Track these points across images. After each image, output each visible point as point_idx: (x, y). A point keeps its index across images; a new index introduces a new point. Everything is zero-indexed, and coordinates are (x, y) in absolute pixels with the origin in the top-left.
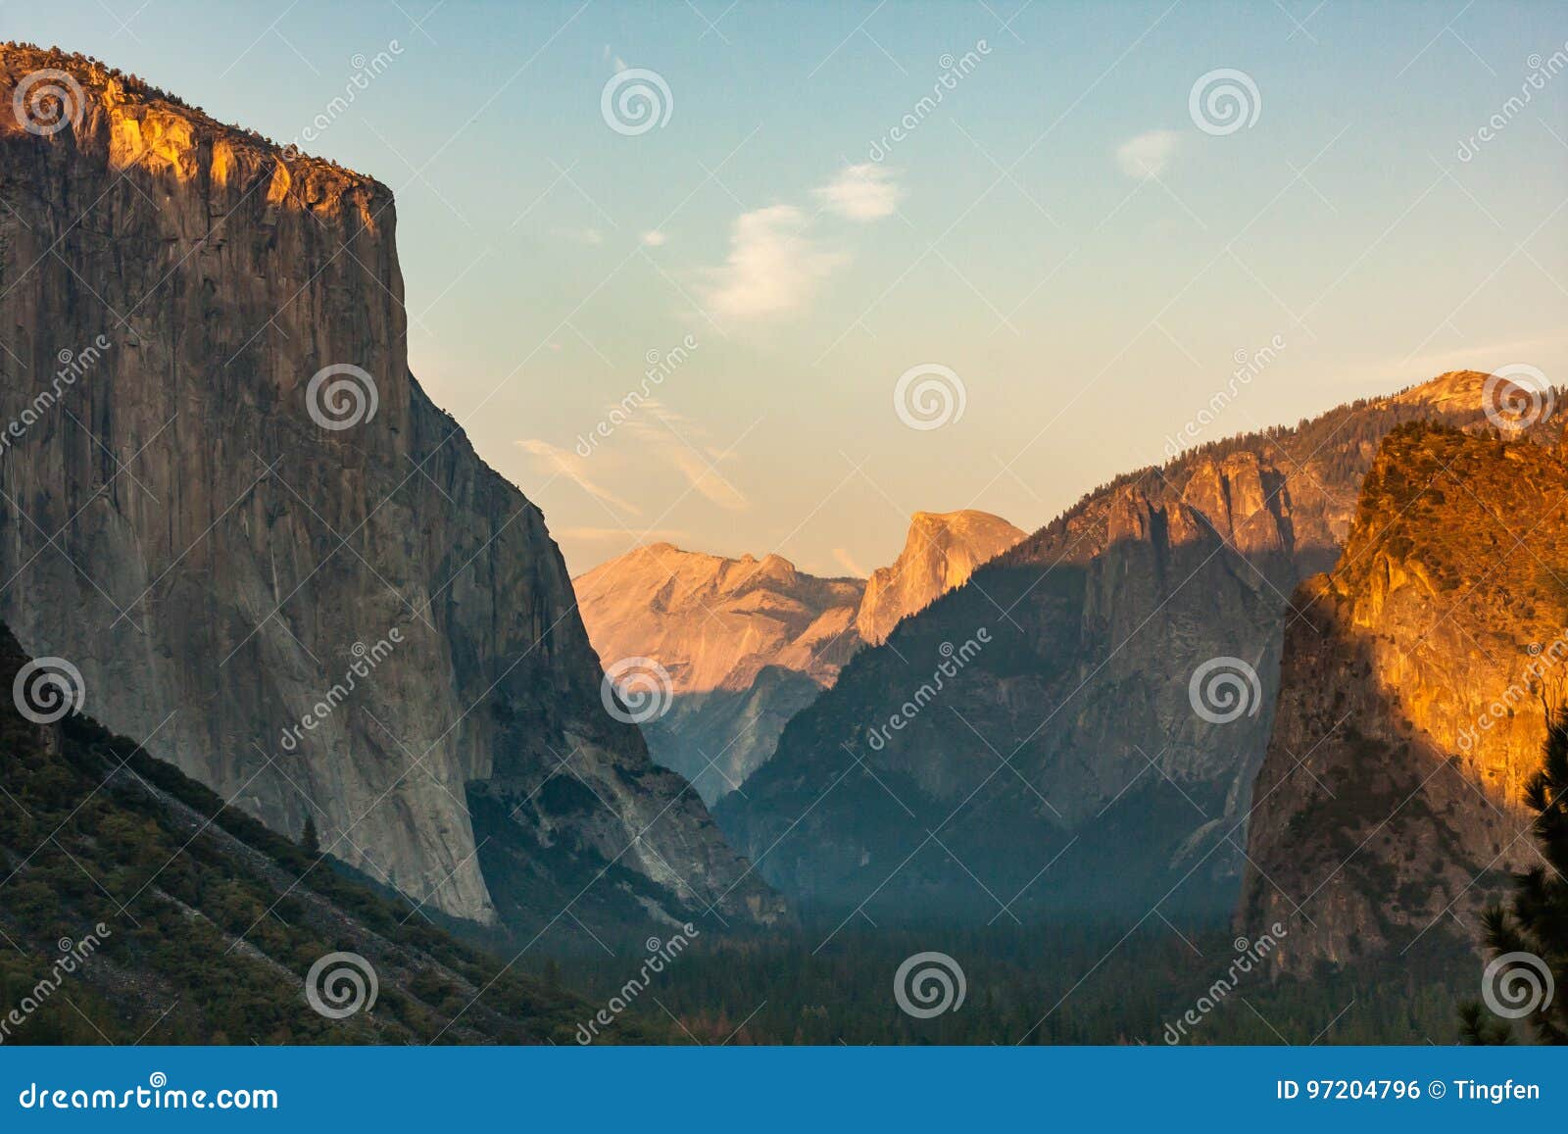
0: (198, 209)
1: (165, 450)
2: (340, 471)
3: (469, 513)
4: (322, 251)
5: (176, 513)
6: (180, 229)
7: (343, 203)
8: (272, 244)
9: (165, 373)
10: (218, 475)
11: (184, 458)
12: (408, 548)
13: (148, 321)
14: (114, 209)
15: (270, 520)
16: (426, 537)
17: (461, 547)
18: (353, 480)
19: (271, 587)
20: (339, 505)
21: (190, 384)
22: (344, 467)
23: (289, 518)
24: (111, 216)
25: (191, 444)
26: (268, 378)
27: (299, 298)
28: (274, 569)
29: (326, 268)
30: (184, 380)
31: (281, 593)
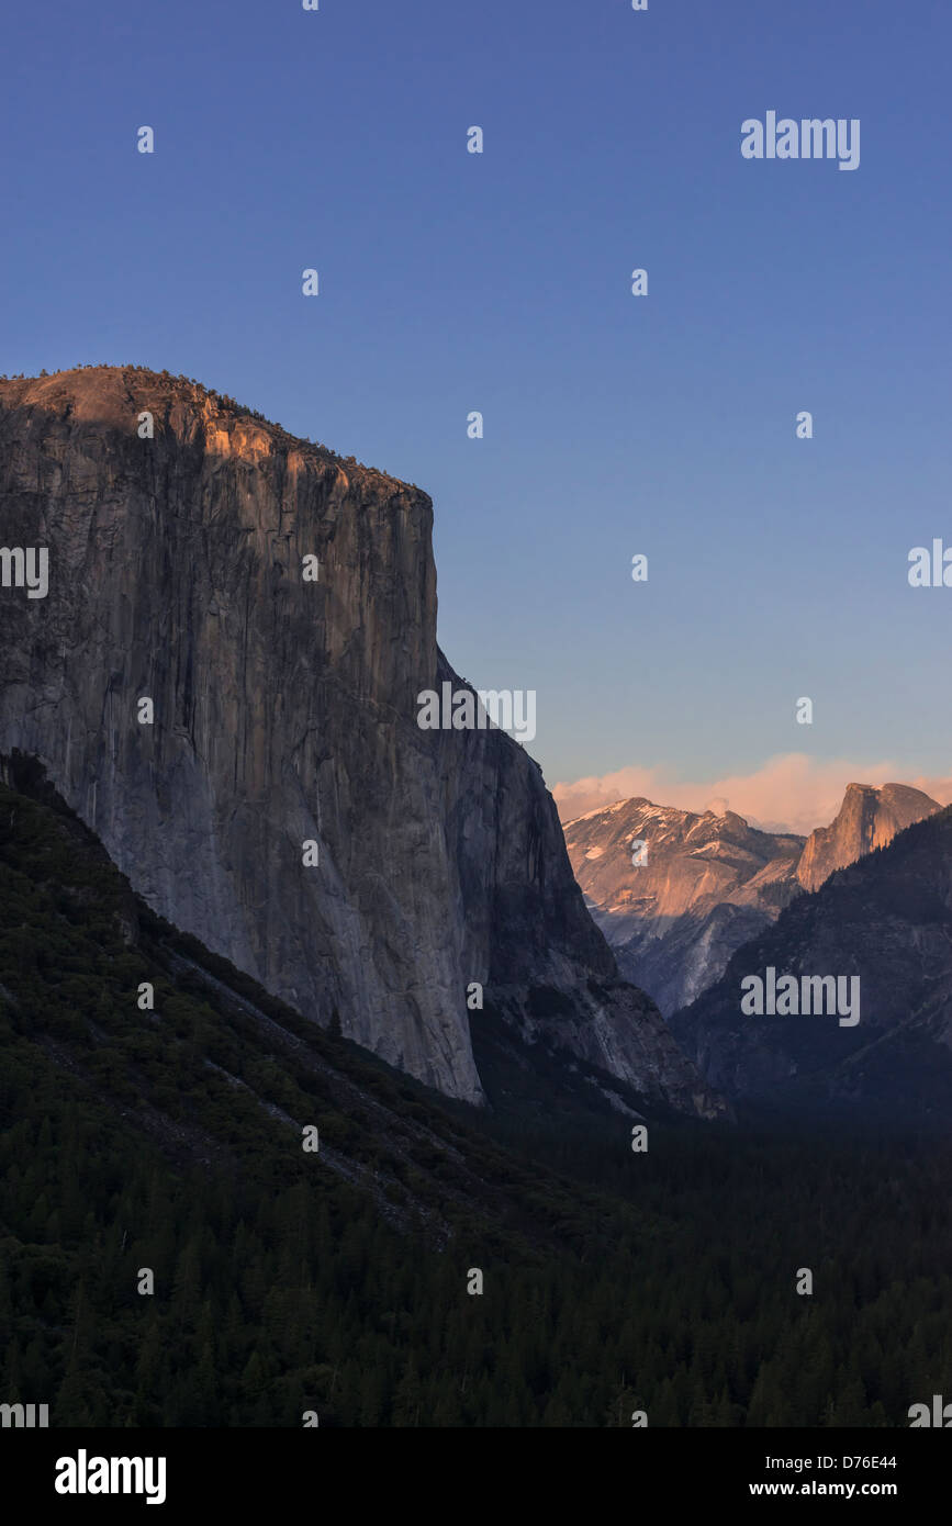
0: (273, 505)
1: (235, 702)
2: (376, 725)
3: (480, 765)
4: (371, 545)
5: (241, 754)
6: (257, 522)
7: (391, 506)
8: (331, 537)
9: (239, 639)
10: (278, 723)
11: (250, 707)
12: (429, 791)
13: (228, 595)
14: (205, 503)
15: (318, 762)
16: (444, 783)
17: (472, 792)
18: (386, 733)
19: (315, 818)
20: (374, 753)
21: (258, 648)
22: (379, 722)
23: (333, 761)
24: (202, 509)
25: (257, 697)
26: (322, 646)
27: (350, 583)
28: (318, 802)
29: (374, 559)
30: (253, 645)
31: (323, 823)
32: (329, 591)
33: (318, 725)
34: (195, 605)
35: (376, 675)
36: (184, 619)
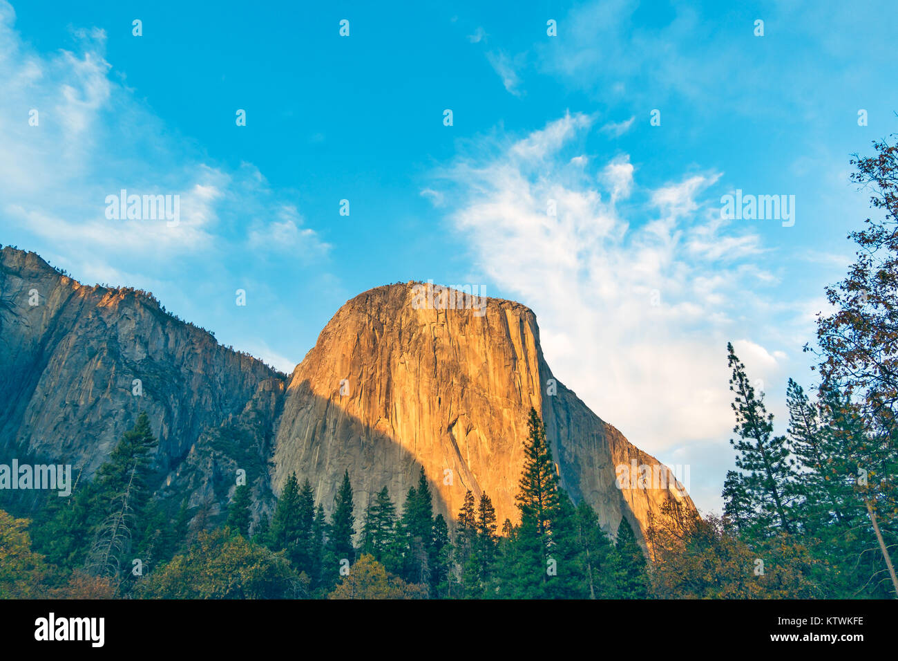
0: (433, 311)
1: (414, 403)
2: (502, 410)
4: (489, 324)
5: (418, 429)
6: (426, 321)
7: (500, 307)
8: (467, 322)
9: (415, 372)
11: (422, 404)
13: (410, 354)
15: (468, 432)
18: (509, 414)
19: (466, 461)
20: (502, 424)
21: (425, 375)
22: (503, 408)
23: (477, 431)
25: (424, 399)
26: (466, 374)
27: (479, 342)
28: (468, 453)
29: (490, 329)
30: (423, 375)
31: (471, 464)
32: (468, 347)
33: (465, 412)
34: (392, 360)
35: (497, 383)
36: (385, 366)
